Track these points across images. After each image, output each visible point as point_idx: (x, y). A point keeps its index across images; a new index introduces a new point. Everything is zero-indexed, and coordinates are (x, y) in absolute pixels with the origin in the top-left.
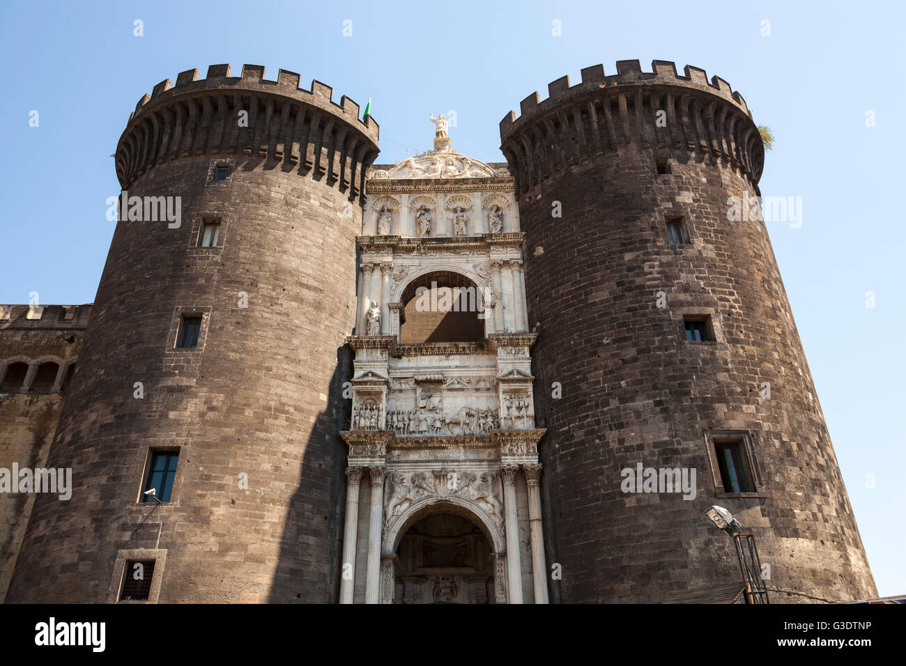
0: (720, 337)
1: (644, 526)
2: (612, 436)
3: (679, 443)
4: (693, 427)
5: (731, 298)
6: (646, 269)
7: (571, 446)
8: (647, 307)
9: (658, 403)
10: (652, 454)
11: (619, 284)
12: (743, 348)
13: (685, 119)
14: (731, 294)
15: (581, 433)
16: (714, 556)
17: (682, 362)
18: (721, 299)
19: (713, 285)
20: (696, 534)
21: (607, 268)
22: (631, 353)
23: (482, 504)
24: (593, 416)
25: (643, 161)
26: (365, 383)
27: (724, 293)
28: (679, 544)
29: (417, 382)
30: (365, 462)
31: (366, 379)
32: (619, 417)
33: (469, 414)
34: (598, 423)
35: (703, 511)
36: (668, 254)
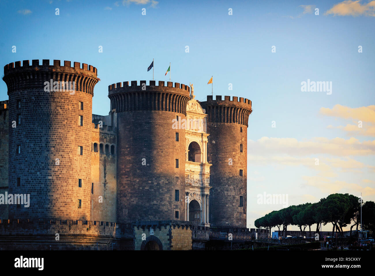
0: (243, 175)
1: (229, 210)
2: (226, 192)
3: (236, 196)
4: (238, 193)
6: (236, 157)
9: (234, 188)
10: (232, 197)
15: (220, 190)
16: (237, 216)
20: (236, 213)
23: (199, 200)
24: (223, 187)
25: (239, 128)
27: (244, 165)
28: (233, 214)
30: (187, 191)
31: (187, 172)
32: (227, 189)
33: (198, 181)
34: (223, 189)
35: (237, 209)
36: (239, 154)
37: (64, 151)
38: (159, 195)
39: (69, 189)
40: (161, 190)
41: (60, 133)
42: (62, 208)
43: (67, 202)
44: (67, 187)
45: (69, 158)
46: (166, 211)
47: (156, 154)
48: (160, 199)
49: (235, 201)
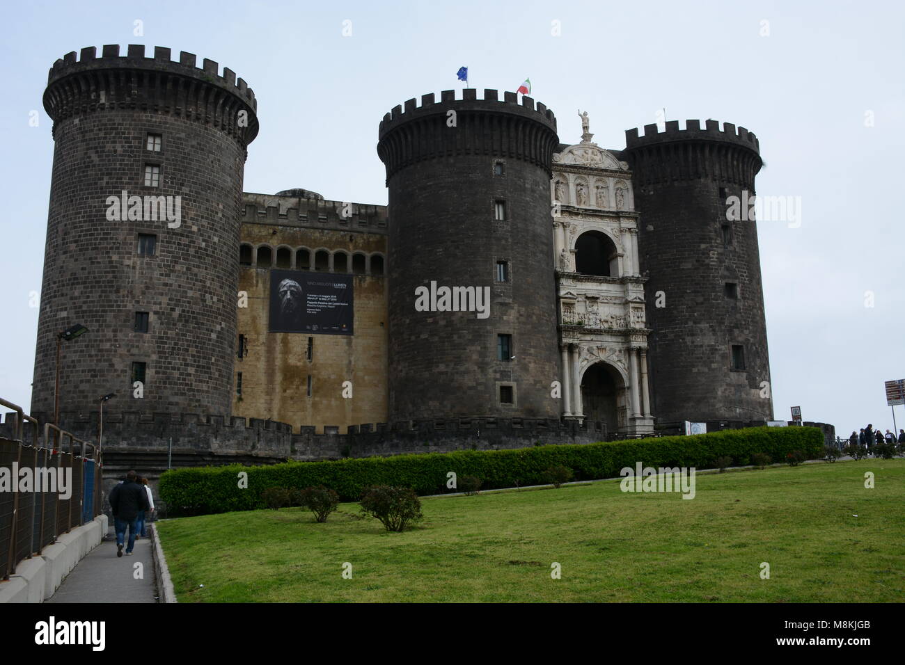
0: (739, 296)
1: (700, 381)
2: (688, 339)
3: (718, 346)
4: (724, 339)
5: (745, 275)
6: (711, 255)
7: (665, 340)
8: (709, 276)
9: (711, 327)
10: (706, 350)
11: (697, 261)
12: (747, 302)
13: (735, 163)
14: (745, 273)
15: (673, 335)
16: (727, 395)
17: (724, 307)
18: (741, 275)
19: (739, 267)
20: (721, 386)
21: (691, 250)
22: (700, 299)
23: (619, 364)
24: (680, 328)
26: (567, 298)
27: (743, 272)
28: (714, 389)
29: (587, 298)
30: (570, 341)
31: (566, 296)
32: (692, 331)
33: (612, 317)
34: (682, 332)
35: (724, 376)
36: (721, 248)
37: (96, 249)
38: (452, 350)
39: (104, 338)
40: (455, 337)
41: (90, 207)
42: (84, 384)
43: (97, 369)
44: (100, 333)
45: (111, 262)
46: (470, 388)
47: (441, 255)
48: (455, 358)
49: (718, 358)
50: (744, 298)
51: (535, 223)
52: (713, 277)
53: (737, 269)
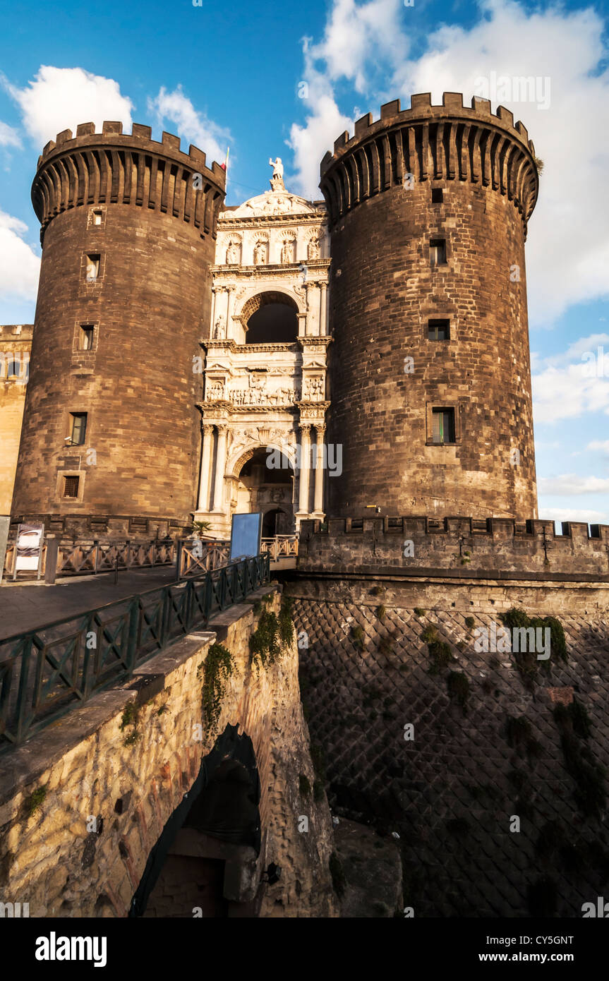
0: (453, 336)
1: (378, 462)
2: (367, 405)
3: (409, 411)
4: (420, 400)
5: (469, 306)
6: (408, 284)
7: (343, 412)
8: (403, 314)
9: (399, 384)
10: (390, 418)
11: (387, 297)
12: (470, 344)
14: (471, 303)
15: (350, 403)
16: (418, 481)
17: (422, 354)
18: (461, 307)
19: (458, 296)
20: (409, 467)
21: (381, 285)
22: (387, 348)
24: (358, 392)
25: (421, 192)
26: (214, 371)
27: (465, 302)
28: (398, 473)
29: (250, 371)
30: (214, 422)
31: (214, 369)
32: (373, 393)
34: (360, 397)
35: (415, 453)
36: (427, 272)
49: (406, 427)
50: (463, 339)
51: (149, 279)
52: (408, 314)
53: (453, 299)
